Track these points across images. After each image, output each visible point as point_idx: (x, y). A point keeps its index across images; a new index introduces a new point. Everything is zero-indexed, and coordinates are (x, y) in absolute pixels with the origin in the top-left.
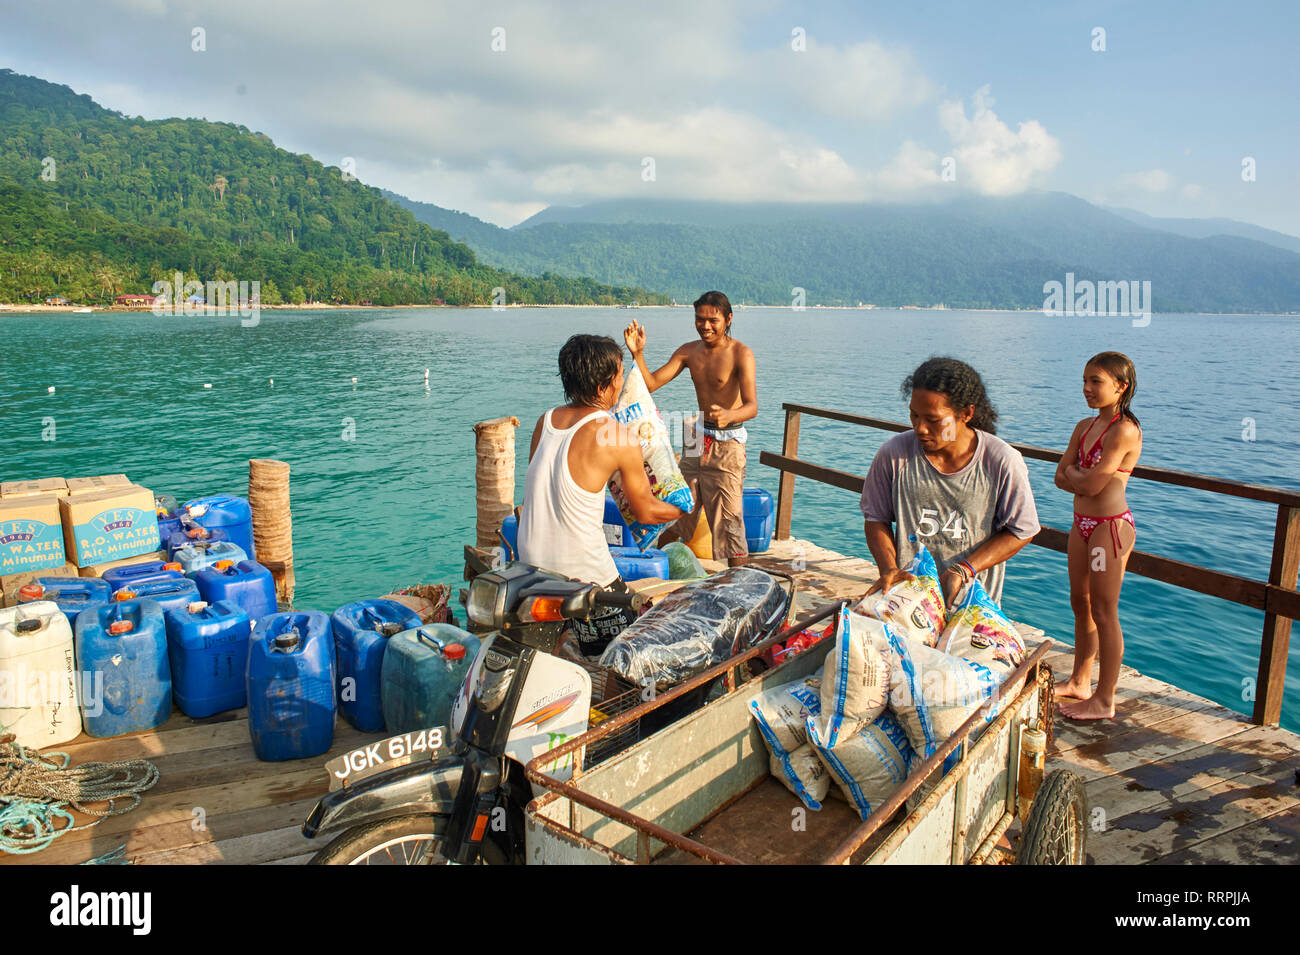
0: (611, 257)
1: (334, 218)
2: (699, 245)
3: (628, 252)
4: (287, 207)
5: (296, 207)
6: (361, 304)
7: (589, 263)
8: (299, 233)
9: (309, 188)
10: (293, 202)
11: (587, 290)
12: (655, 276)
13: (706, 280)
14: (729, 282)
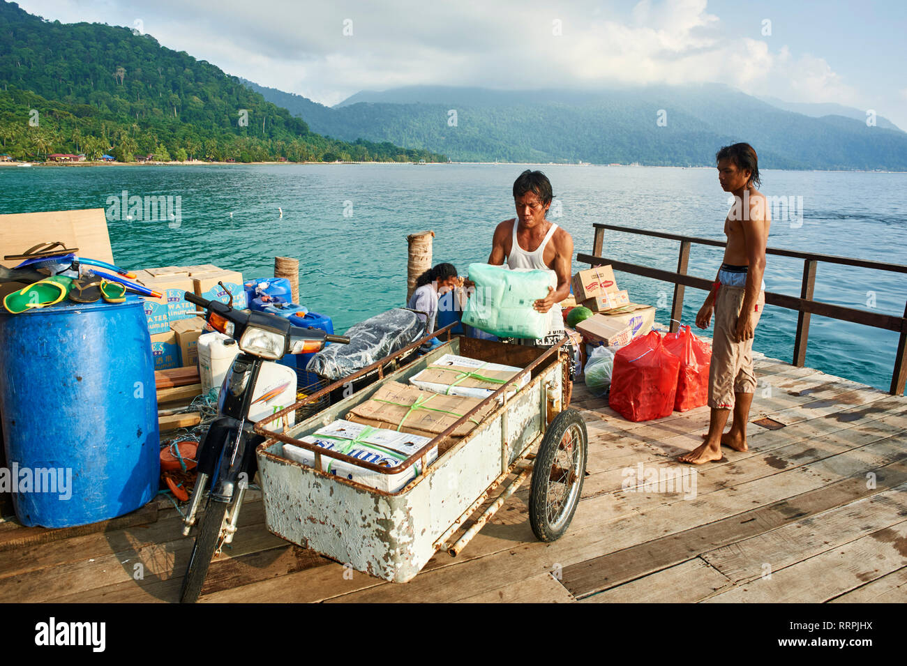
0: (405, 128)
1: (205, 99)
2: (467, 119)
3: (417, 124)
4: (171, 91)
5: (177, 90)
6: (227, 161)
7: (389, 132)
8: (181, 110)
9: (187, 77)
10: (175, 88)
11: (388, 152)
12: (436, 141)
13: (473, 144)
14: (489, 146)
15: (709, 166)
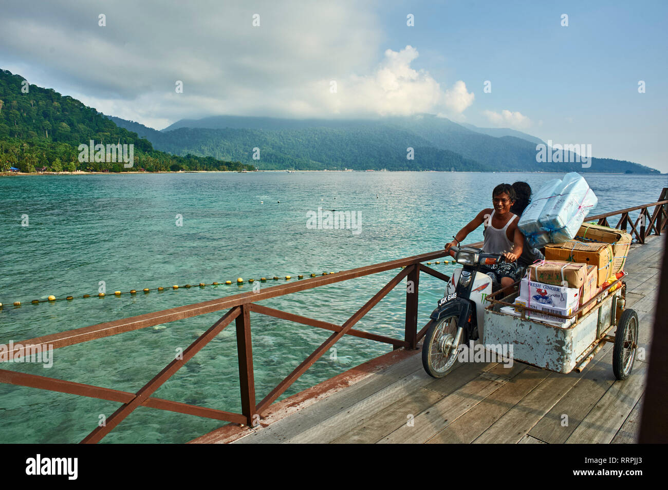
0: (217, 146)
1: (71, 124)
2: (263, 140)
3: (227, 143)
4: (43, 118)
5: (48, 118)
6: (103, 171)
7: (206, 149)
8: (51, 133)
9: (55, 108)
10: (46, 115)
11: (211, 163)
12: (241, 156)
13: (269, 157)
14: (280, 159)
15: (433, 170)
